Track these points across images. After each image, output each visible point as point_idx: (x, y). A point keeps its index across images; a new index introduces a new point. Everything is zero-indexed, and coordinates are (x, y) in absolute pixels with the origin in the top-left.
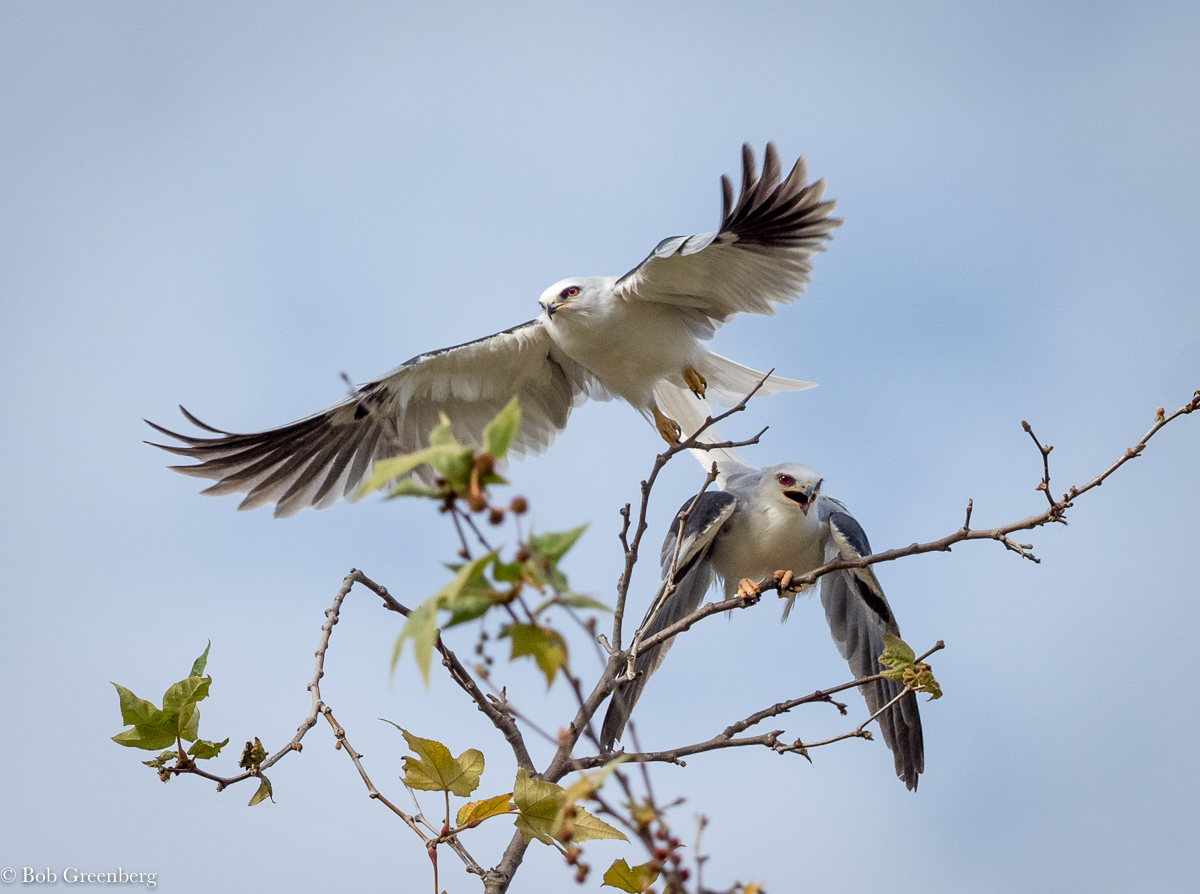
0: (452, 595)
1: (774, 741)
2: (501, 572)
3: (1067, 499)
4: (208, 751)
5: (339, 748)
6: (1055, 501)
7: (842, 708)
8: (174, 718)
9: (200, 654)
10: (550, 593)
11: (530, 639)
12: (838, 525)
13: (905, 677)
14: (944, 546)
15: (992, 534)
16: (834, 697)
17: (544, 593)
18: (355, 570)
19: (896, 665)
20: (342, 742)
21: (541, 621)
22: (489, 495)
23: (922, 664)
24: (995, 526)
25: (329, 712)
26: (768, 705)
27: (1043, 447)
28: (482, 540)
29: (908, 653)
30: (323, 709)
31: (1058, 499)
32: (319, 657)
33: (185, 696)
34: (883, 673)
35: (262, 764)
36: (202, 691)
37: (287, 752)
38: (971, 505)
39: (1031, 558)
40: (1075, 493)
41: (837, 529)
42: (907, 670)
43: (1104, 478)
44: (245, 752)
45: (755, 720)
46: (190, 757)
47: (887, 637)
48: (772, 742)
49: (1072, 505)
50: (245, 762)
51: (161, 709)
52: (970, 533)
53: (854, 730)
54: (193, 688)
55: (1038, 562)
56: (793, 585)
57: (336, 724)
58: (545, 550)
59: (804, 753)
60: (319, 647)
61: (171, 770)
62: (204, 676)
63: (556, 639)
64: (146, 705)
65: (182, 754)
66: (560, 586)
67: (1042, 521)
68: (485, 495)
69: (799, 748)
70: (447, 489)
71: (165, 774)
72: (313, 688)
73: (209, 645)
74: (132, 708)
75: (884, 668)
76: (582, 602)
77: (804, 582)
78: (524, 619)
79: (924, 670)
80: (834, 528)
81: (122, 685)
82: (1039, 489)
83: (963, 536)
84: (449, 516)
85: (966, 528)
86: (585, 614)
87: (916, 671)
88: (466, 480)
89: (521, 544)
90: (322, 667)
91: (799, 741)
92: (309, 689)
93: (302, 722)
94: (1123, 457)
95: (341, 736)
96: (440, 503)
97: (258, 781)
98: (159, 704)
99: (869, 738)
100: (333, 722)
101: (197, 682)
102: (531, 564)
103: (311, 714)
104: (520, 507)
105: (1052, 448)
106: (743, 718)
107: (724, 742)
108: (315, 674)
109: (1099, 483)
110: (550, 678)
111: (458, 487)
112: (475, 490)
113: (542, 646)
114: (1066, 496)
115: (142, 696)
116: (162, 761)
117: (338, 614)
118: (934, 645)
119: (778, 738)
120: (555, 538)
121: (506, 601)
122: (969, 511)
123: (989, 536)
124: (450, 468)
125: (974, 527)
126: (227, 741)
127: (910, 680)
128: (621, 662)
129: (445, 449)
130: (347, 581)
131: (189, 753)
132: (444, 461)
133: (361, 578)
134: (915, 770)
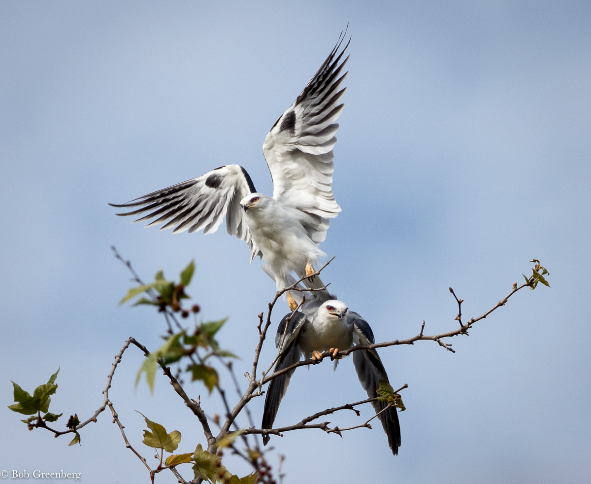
0: (164, 350)
1: (325, 427)
2: (188, 340)
3: (469, 324)
4: (52, 418)
5: (114, 422)
6: (463, 325)
7: (358, 413)
8: (38, 401)
9: (54, 373)
10: (210, 350)
11: (202, 372)
12: (357, 326)
13: (388, 400)
14: (411, 342)
15: (433, 338)
16: (354, 407)
17: (207, 350)
18: (131, 337)
19: (384, 394)
20: (116, 420)
21: (207, 363)
22: (182, 304)
23: (397, 394)
24: (435, 334)
25: (111, 405)
26: (323, 410)
27: (459, 300)
28: (178, 325)
29: (390, 389)
30: (109, 403)
31: (465, 324)
32: (109, 378)
33: (44, 391)
34: (378, 398)
35: (77, 427)
36: (53, 391)
37: (89, 422)
38: (424, 323)
39: (451, 350)
40: (473, 321)
41: (357, 327)
42: (390, 397)
43: (487, 314)
44: (70, 420)
45: (317, 416)
46: (44, 420)
47: (381, 381)
48: (324, 427)
49: (471, 327)
50: (69, 425)
51: (32, 396)
52: (423, 337)
53: (364, 424)
54: (48, 388)
55: (454, 352)
56: (339, 356)
57: (114, 411)
58: (208, 330)
59: (339, 433)
60: (110, 374)
61: (34, 425)
62: (55, 384)
63: (213, 372)
64: (25, 393)
65: (40, 418)
66: (215, 346)
67: (457, 334)
68: (180, 304)
69: (337, 431)
70: (162, 300)
71: (31, 427)
72: (105, 393)
73: (59, 369)
74: (19, 394)
75: (379, 396)
76: (225, 354)
77: (343, 354)
78: (198, 362)
79: (397, 397)
80: (356, 327)
81: (16, 382)
82: (456, 319)
83: (420, 338)
84: (162, 315)
85: (421, 334)
86: (227, 360)
87: (394, 398)
88: (171, 296)
89: (197, 327)
90: (110, 383)
91: (337, 427)
92: (103, 393)
93: (98, 408)
94: (497, 305)
95: (116, 417)
96: (157, 307)
98: (32, 394)
99: (370, 428)
100: (113, 409)
101: (51, 386)
102: (202, 337)
103: (102, 405)
104: (196, 309)
105: (463, 301)
106: (311, 415)
107: (302, 426)
108: (107, 386)
109: (484, 317)
110: (211, 390)
111: (167, 300)
112: (175, 301)
113: (207, 375)
114: (469, 323)
115: (24, 389)
116: (30, 420)
117: (121, 358)
118: (403, 386)
119: (327, 425)
120: (213, 324)
121: (190, 354)
122: (423, 327)
123: (431, 339)
124: (163, 291)
125: (425, 334)
126: (61, 414)
127: (391, 402)
128: (255, 386)
129: (161, 282)
130: (127, 342)
131: (43, 418)
132: (160, 288)
133: (134, 341)
134: (397, 445)
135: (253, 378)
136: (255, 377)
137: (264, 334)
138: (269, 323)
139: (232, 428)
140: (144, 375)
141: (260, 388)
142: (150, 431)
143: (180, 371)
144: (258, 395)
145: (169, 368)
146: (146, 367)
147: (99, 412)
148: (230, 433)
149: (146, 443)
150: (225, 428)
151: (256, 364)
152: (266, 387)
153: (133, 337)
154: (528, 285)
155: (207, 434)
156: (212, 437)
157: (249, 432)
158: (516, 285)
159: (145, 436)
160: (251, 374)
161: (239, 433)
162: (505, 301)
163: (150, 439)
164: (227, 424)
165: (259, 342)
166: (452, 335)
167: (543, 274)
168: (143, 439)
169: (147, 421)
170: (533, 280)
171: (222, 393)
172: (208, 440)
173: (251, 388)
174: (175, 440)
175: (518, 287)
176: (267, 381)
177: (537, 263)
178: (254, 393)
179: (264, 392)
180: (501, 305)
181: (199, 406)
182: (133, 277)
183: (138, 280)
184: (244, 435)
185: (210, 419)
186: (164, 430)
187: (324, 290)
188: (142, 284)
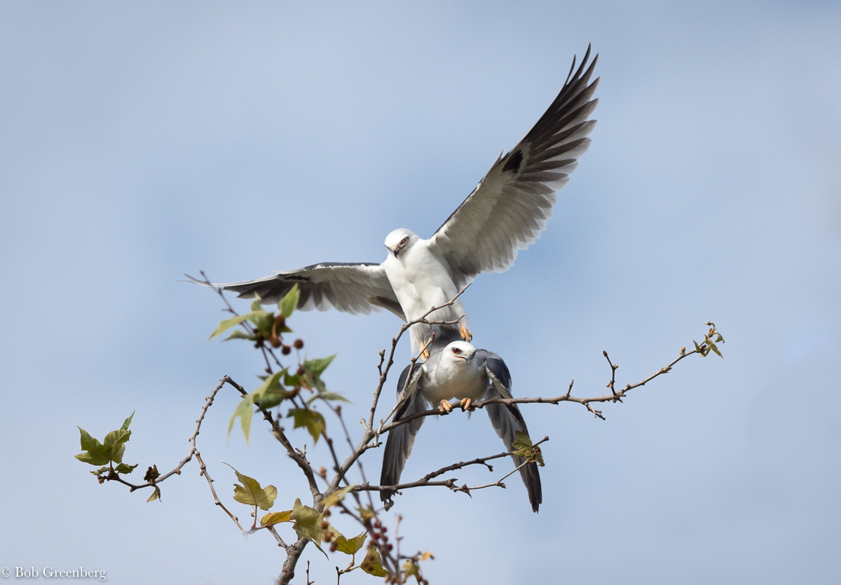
0: (262, 393)
1: (452, 484)
2: (289, 380)
4: (127, 469)
5: (202, 475)
6: (616, 393)
7: (490, 468)
8: (110, 449)
9: (128, 417)
10: (316, 392)
11: (305, 418)
12: (490, 369)
13: (526, 455)
14: (556, 402)
16: (487, 462)
17: (312, 392)
18: (226, 376)
19: (522, 449)
20: (204, 472)
21: (311, 408)
22: (282, 339)
23: (537, 448)
24: (584, 397)
25: (198, 455)
26: (450, 464)
27: (613, 365)
28: (278, 363)
29: (529, 442)
30: (196, 452)
32: (198, 423)
33: (116, 438)
34: (517, 452)
35: (156, 480)
36: (126, 438)
37: (172, 474)
38: (572, 383)
39: (601, 417)
40: (629, 388)
41: (489, 371)
42: (527, 451)
43: (646, 382)
44: (147, 472)
45: (442, 471)
46: (116, 472)
48: (450, 484)
49: (625, 394)
50: (147, 478)
51: (103, 444)
52: (570, 398)
53: (496, 483)
54: (121, 435)
55: (604, 419)
56: (472, 408)
57: (202, 462)
58: (313, 368)
59: (468, 493)
60: (199, 418)
61: (105, 477)
62: (128, 430)
63: (319, 417)
64: (95, 441)
65: (111, 470)
66: (321, 388)
67: (609, 400)
68: (280, 338)
69: (465, 489)
70: (259, 334)
71: (102, 480)
72: (192, 441)
73: (134, 412)
74: (87, 442)
76: (333, 397)
77: (477, 406)
78: (301, 406)
79: (537, 452)
81: (83, 429)
82: (608, 386)
83: (567, 398)
84: (260, 350)
85: (568, 395)
86: (335, 404)
87: (532, 452)
88: (269, 330)
89: (300, 365)
90: (199, 429)
91: (465, 485)
92: (190, 441)
93: (184, 459)
94: (658, 372)
95: (204, 468)
96: (254, 343)
97: (154, 489)
98: (102, 442)
99: (504, 487)
100: (201, 460)
101: (123, 432)
102: (305, 376)
103: (189, 455)
104: (299, 345)
105: (618, 366)
106: (436, 470)
107: (424, 483)
108: (194, 433)
109: (643, 384)
110: (316, 439)
111: (265, 334)
112: (274, 335)
113: (312, 421)
114: (623, 390)
115: (93, 436)
116: (101, 472)
117: (212, 399)
118: (543, 439)
119: (454, 483)
120: (318, 362)
121: (291, 396)
122: (571, 386)
123: (579, 402)
124: (261, 323)
125: (572, 395)
126: (137, 465)
127: (528, 457)
128: (371, 436)
129: (258, 313)
130: (221, 382)
131: (116, 470)
132: (257, 319)
133: (230, 381)
134: (537, 501)
135: (369, 426)
136: (372, 424)
137: (385, 375)
138: (391, 362)
139: (342, 484)
140: (238, 420)
141: (377, 438)
142: (242, 485)
143: (280, 416)
144: (374, 447)
145: (271, 412)
146: (241, 411)
147: (184, 463)
148: (340, 488)
149: (238, 499)
150: (334, 483)
151: (373, 410)
152: (384, 438)
153: (228, 376)
154: (698, 352)
155: (314, 489)
156: (319, 494)
157: (362, 489)
158: (684, 351)
159: (236, 492)
160: (368, 422)
161: (349, 488)
162: (669, 369)
163: (241, 495)
164: (337, 479)
165: (378, 384)
166: (603, 400)
167: (717, 341)
168: (234, 495)
169: (237, 474)
170: (705, 346)
171: (330, 442)
172: (314, 496)
173: (367, 438)
174: (270, 496)
175: (686, 353)
176: (385, 430)
177: (712, 327)
178: (369, 444)
179: (381, 443)
180: (663, 372)
181: (305, 457)
182: (227, 307)
183: (231, 311)
184: (355, 492)
185: (316, 473)
186: (257, 485)
187: (457, 323)
188: (237, 315)
